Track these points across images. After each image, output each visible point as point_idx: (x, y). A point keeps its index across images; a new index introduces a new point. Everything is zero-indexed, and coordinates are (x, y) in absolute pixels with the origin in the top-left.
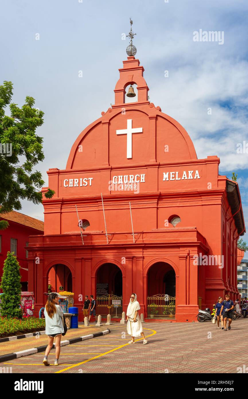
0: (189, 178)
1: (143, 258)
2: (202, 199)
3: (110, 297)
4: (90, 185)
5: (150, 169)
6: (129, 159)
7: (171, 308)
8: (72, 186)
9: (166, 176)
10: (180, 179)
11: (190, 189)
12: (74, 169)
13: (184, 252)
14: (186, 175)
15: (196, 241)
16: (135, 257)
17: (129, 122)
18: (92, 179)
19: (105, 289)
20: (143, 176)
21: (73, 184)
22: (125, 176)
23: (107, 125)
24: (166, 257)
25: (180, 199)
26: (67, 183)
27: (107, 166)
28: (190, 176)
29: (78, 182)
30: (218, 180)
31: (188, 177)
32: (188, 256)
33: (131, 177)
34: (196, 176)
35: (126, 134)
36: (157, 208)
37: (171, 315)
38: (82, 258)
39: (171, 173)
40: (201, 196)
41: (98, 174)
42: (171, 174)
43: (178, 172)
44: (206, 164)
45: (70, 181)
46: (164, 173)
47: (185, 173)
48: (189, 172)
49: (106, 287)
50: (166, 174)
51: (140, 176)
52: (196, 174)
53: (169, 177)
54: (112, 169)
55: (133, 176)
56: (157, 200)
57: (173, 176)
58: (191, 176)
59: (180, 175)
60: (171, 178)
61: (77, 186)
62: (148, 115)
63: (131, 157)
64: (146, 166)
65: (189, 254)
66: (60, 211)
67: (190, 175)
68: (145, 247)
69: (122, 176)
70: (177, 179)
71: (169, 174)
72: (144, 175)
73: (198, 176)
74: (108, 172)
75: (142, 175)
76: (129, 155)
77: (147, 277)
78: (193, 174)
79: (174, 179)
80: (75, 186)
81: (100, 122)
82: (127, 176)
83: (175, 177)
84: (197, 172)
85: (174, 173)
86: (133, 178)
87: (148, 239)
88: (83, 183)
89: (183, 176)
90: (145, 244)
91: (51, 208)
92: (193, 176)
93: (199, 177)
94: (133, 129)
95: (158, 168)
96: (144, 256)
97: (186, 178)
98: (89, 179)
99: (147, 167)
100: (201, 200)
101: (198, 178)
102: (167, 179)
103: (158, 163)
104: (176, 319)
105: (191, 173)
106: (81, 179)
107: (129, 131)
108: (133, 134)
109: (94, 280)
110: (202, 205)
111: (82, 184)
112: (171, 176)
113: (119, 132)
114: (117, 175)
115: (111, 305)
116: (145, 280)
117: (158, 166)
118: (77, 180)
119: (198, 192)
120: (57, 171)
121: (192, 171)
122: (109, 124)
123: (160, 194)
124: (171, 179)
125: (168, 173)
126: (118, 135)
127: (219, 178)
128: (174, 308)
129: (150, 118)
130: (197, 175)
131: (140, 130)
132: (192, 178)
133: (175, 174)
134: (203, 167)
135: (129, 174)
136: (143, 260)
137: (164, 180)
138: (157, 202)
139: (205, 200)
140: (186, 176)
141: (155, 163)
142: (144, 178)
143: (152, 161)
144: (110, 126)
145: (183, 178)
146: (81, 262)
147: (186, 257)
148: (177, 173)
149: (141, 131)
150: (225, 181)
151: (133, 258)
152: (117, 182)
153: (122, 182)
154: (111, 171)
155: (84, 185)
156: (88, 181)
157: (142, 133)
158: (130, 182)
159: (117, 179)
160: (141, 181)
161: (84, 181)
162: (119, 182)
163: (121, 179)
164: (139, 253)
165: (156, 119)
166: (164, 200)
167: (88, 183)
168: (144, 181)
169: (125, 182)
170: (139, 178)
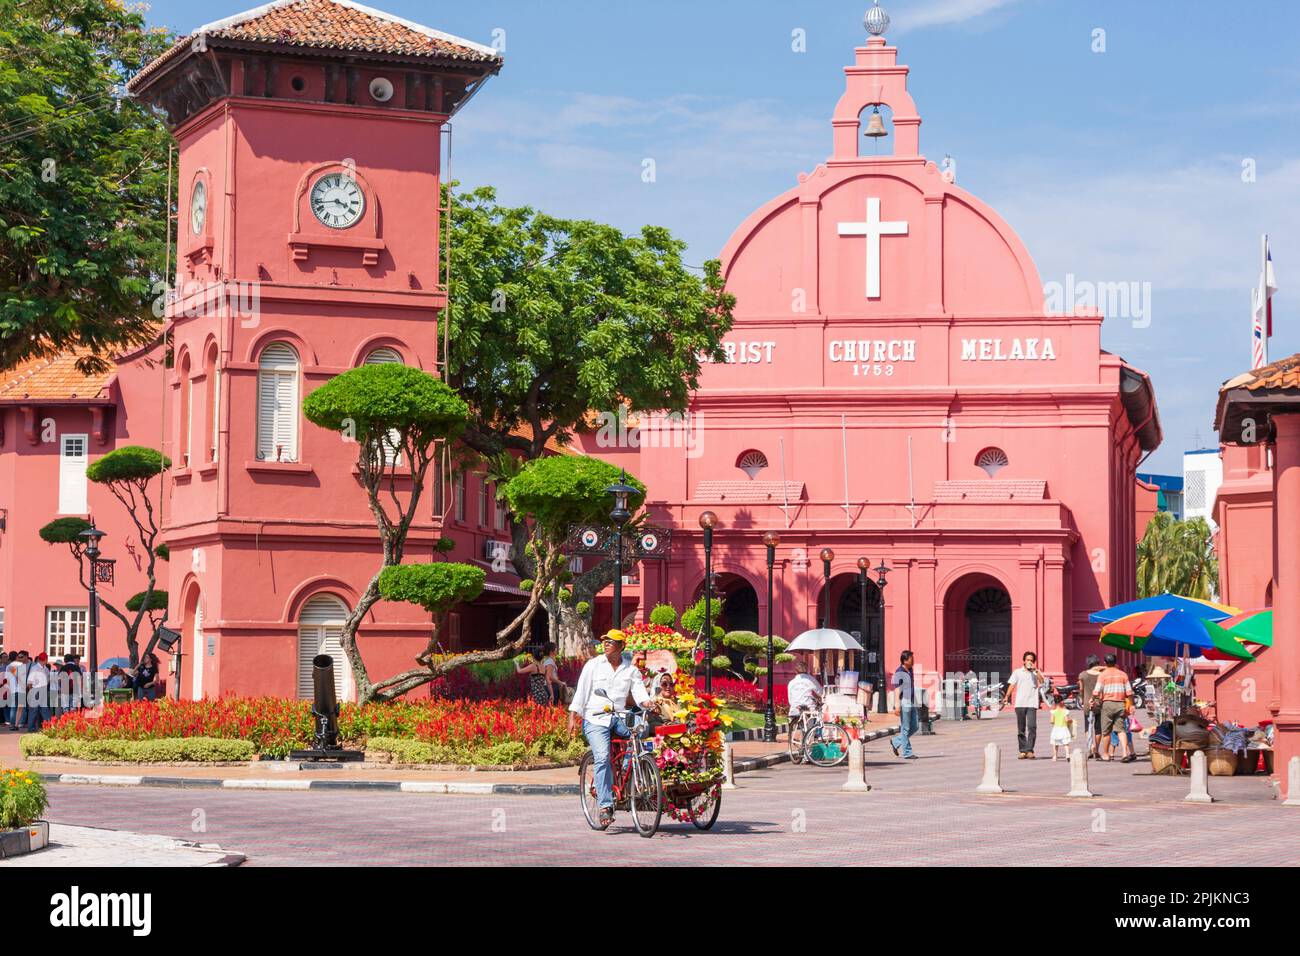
0: (1029, 357)
1: (936, 562)
2: (1062, 412)
4: (768, 359)
5: (927, 330)
6: (870, 299)
9: (968, 349)
10: (1004, 358)
11: (1031, 386)
13: (1031, 551)
14: (1020, 349)
15: (1059, 528)
16: (915, 560)
17: (873, 205)
18: (774, 344)
20: (909, 344)
22: (861, 343)
23: (814, 208)
24: (990, 562)
25: (1005, 408)
28: (1031, 353)
29: (734, 350)
30: (1101, 366)
31: (1024, 352)
32: (1041, 562)
33: (877, 346)
34: (1045, 352)
35: (864, 236)
38: (786, 560)
39: (982, 342)
40: (1058, 404)
41: (786, 333)
42: (983, 345)
43: (999, 341)
44: (1070, 325)
46: (965, 342)
47: (1017, 343)
48: (1029, 341)
50: (969, 342)
51: (903, 344)
52: (1046, 348)
53: (977, 352)
54: (827, 323)
55: (883, 343)
56: (947, 408)
57: (988, 349)
58: (1034, 353)
59: (1006, 347)
60: (983, 353)
61: (733, 361)
62: (923, 193)
63: (877, 294)
64: (917, 320)
65: (1042, 557)
67: (1031, 348)
68: (940, 538)
69: (853, 343)
70: (997, 356)
71: (977, 344)
72: (912, 342)
73: (1051, 352)
74: (817, 329)
75: (906, 343)
77: (944, 607)
78: (1039, 347)
79: (989, 357)
80: (727, 361)
81: (796, 200)
82: (868, 343)
83: (991, 352)
84: (1048, 342)
85: (990, 341)
86: (884, 349)
87: (945, 520)
88: (748, 354)
89: (1014, 352)
90: (941, 531)
92: (1039, 353)
93: (1052, 357)
94: (884, 224)
95: (950, 327)
96: (936, 557)
97: (1021, 357)
98: (765, 344)
99: (921, 324)
100: (1058, 412)
101: (1051, 357)
102: (973, 357)
103: (948, 315)
105: (1034, 344)
106: (743, 344)
107: (873, 227)
108: (882, 236)
110: (1062, 427)
111: (747, 357)
112: (983, 349)
113: (845, 228)
114: (841, 338)
116: (940, 614)
117: (949, 324)
118: (733, 345)
119: (1050, 392)
121: (1036, 341)
122: (819, 206)
123: (956, 395)
124: (982, 356)
125: (973, 342)
126: (844, 236)
127: (1104, 362)
129: (927, 200)
130: (1049, 350)
131: (900, 227)
132: (1035, 357)
133: (993, 345)
134: (1064, 331)
135: (872, 338)
136: (935, 568)
137: (965, 357)
138: (947, 413)
139: (1070, 415)
140: (1020, 352)
141: (941, 315)
142: (912, 351)
143: (934, 310)
144: (821, 212)
145: (1012, 357)
146: (783, 569)
147: (1037, 565)
148: (997, 342)
149: (904, 231)
150: (1117, 370)
151: (910, 563)
152: (840, 358)
153: (853, 358)
154: (824, 328)
155: (750, 359)
156: (762, 349)
157: (906, 235)
158: (876, 358)
159: (840, 350)
160: (906, 358)
161: (751, 350)
162: (847, 358)
163: (853, 350)
164: (924, 551)
165: (944, 204)
166: (964, 408)
167: (763, 356)
168: (912, 358)
169: (862, 358)
170: (898, 350)
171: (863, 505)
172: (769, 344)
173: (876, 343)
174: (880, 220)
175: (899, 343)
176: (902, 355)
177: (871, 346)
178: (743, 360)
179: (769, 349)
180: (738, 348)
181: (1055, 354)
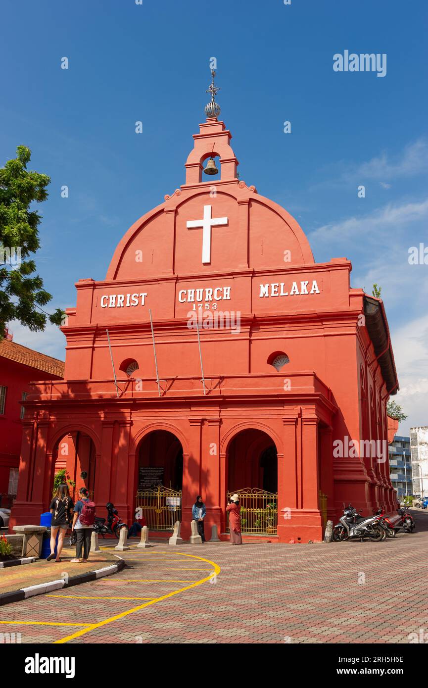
0: (302, 293)
1: (221, 421)
2: (324, 326)
3: (161, 491)
4: (143, 304)
5: (238, 279)
6: (205, 264)
7: (270, 514)
8: (114, 306)
9: (264, 290)
10: (287, 294)
11: (304, 310)
12: (118, 280)
13: (292, 411)
14: (296, 288)
15: (313, 392)
16: (206, 420)
17: (207, 209)
18: (146, 294)
19: (157, 476)
20: (227, 289)
21: (116, 303)
22: (198, 290)
23: (172, 215)
24: (260, 421)
25: (286, 325)
26: (107, 300)
27: (171, 275)
28: (304, 290)
29: (123, 299)
30: (350, 296)
31: (300, 290)
32: (299, 420)
33: (207, 292)
34: (313, 289)
35: (202, 228)
36: (250, 341)
37: (270, 527)
38: (116, 421)
39: (273, 285)
40: (321, 321)
41: (155, 287)
42: (273, 287)
43: (284, 284)
44: (329, 271)
45: (111, 298)
46: (262, 286)
47: (295, 284)
48: (302, 283)
49: (160, 473)
50: (264, 286)
51: (223, 290)
52: (313, 287)
53: (269, 292)
54: (177, 279)
55: (211, 290)
56: (249, 327)
57: (276, 290)
58: (306, 290)
59: (288, 288)
60: (273, 292)
61: (122, 305)
62: (236, 199)
63: (208, 261)
64: (232, 274)
65: (300, 415)
66: (92, 345)
67: (303, 287)
68: (224, 402)
69: (193, 291)
70: (282, 294)
71: (269, 287)
72: (229, 288)
73: (317, 289)
74: (171, 284)
75: (225, 289)
76: (206, 258)
77: (226, 455)
78: (309, 286)
79: (277, 295)
80: (118, 305)
81: (162, 211)
82: (202, 290)
83: (279, 291)
84: (315, 283)
85: (277, 284)
86: (211, 293)
87: (229, 389)
88: (131, 301)
89: (293, 290)
90: (225, 397)
91: (77, 340)
92: (309, 290)
93: (318, 292)
94: (214, 220)
95: (252, 277)
96: (221, 417)
97: (297, 293)
98: (141, 294)
99: (234, 276)
100: (322, 327)
101: (316, 292)
102: (267, 295)
103: (251, 269)
104: (278, 536)
105: (306, 285)
106: (128, 295)
107: (207, 222)
108: (212, 227)
109: (133, 460)
110: (325, 336)
111: (130, 303)
112: (273, 290)
113: (190, 224)
114: (187, 288)
115: (162, 507)
116: (224, 461)
117: (251, 275)
119: (316, 314)
120: (92, 283)
121: (307, 282)
122: (176, 212)
123: (255, 317)
124: (273, 294)
125: (267, 285)
126: (190, 229)
127: (351, 293)
128: (276, 515)
129: (239, 203)
130: (315, 287)
131: (224, 221)
132: (306, 292)
133: (279, 287)
134: (324, 275)
135: (204, 287)
136: (220, 426)
137: (261, 295)
138: (249, 330)
139: (329, 328)
140: (296, 290)
141: (247, 270)
142: (228, 293)
143: (243, 267)
144: (177, 217)
145: (292, 293)
146: (113, 427)
147: (296, 421)
148: (282, 284)
149: (226, 222)
150: (361, 298)
151: (203, 421)
152: (185, 300)
153: (193, 300)
154: (176, 283)
155: (132, 304)
156: (139, 297)
157: (226, 225)
158: (207, 299)
159: (185, 295)
160: (225, 298)
161: (133, 298)
162: (189, 300)
163: (193, 295)
164: (212, 413)
165: (250, 205)
166: (261, 327)
167: (140, 302)
168: (228, 298)
169: (198, 300)
170: (220, 293)
171: (174, 380)
172: (143, 295)
173: (207, 290)
174: (211, 218)
175: (221, 289)
176: (223, 297)
177: (204, 292)
178: (128, 305)
179: (143, 297)
180: (125, 298)
181: (319, 289)
